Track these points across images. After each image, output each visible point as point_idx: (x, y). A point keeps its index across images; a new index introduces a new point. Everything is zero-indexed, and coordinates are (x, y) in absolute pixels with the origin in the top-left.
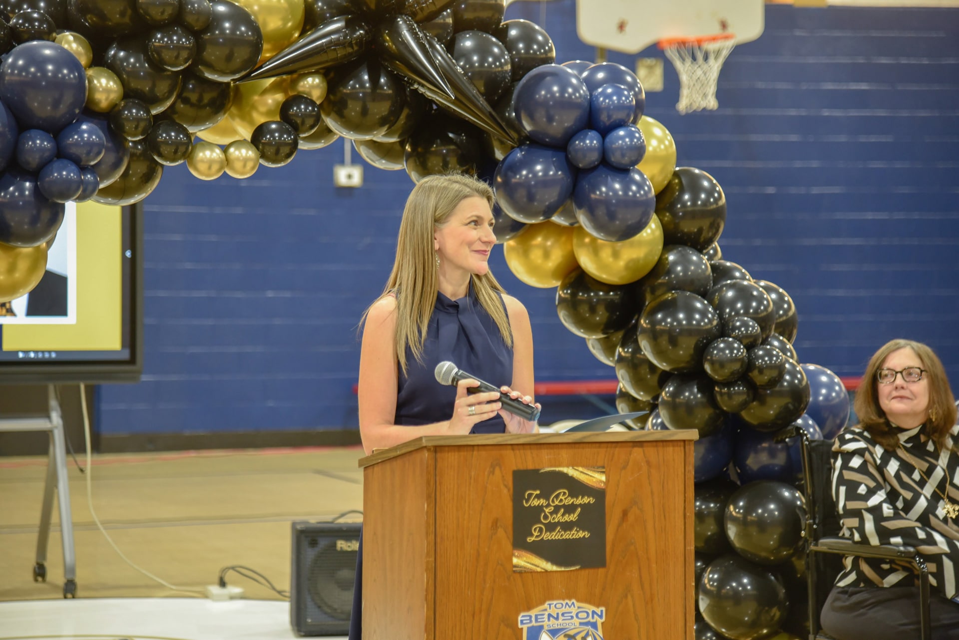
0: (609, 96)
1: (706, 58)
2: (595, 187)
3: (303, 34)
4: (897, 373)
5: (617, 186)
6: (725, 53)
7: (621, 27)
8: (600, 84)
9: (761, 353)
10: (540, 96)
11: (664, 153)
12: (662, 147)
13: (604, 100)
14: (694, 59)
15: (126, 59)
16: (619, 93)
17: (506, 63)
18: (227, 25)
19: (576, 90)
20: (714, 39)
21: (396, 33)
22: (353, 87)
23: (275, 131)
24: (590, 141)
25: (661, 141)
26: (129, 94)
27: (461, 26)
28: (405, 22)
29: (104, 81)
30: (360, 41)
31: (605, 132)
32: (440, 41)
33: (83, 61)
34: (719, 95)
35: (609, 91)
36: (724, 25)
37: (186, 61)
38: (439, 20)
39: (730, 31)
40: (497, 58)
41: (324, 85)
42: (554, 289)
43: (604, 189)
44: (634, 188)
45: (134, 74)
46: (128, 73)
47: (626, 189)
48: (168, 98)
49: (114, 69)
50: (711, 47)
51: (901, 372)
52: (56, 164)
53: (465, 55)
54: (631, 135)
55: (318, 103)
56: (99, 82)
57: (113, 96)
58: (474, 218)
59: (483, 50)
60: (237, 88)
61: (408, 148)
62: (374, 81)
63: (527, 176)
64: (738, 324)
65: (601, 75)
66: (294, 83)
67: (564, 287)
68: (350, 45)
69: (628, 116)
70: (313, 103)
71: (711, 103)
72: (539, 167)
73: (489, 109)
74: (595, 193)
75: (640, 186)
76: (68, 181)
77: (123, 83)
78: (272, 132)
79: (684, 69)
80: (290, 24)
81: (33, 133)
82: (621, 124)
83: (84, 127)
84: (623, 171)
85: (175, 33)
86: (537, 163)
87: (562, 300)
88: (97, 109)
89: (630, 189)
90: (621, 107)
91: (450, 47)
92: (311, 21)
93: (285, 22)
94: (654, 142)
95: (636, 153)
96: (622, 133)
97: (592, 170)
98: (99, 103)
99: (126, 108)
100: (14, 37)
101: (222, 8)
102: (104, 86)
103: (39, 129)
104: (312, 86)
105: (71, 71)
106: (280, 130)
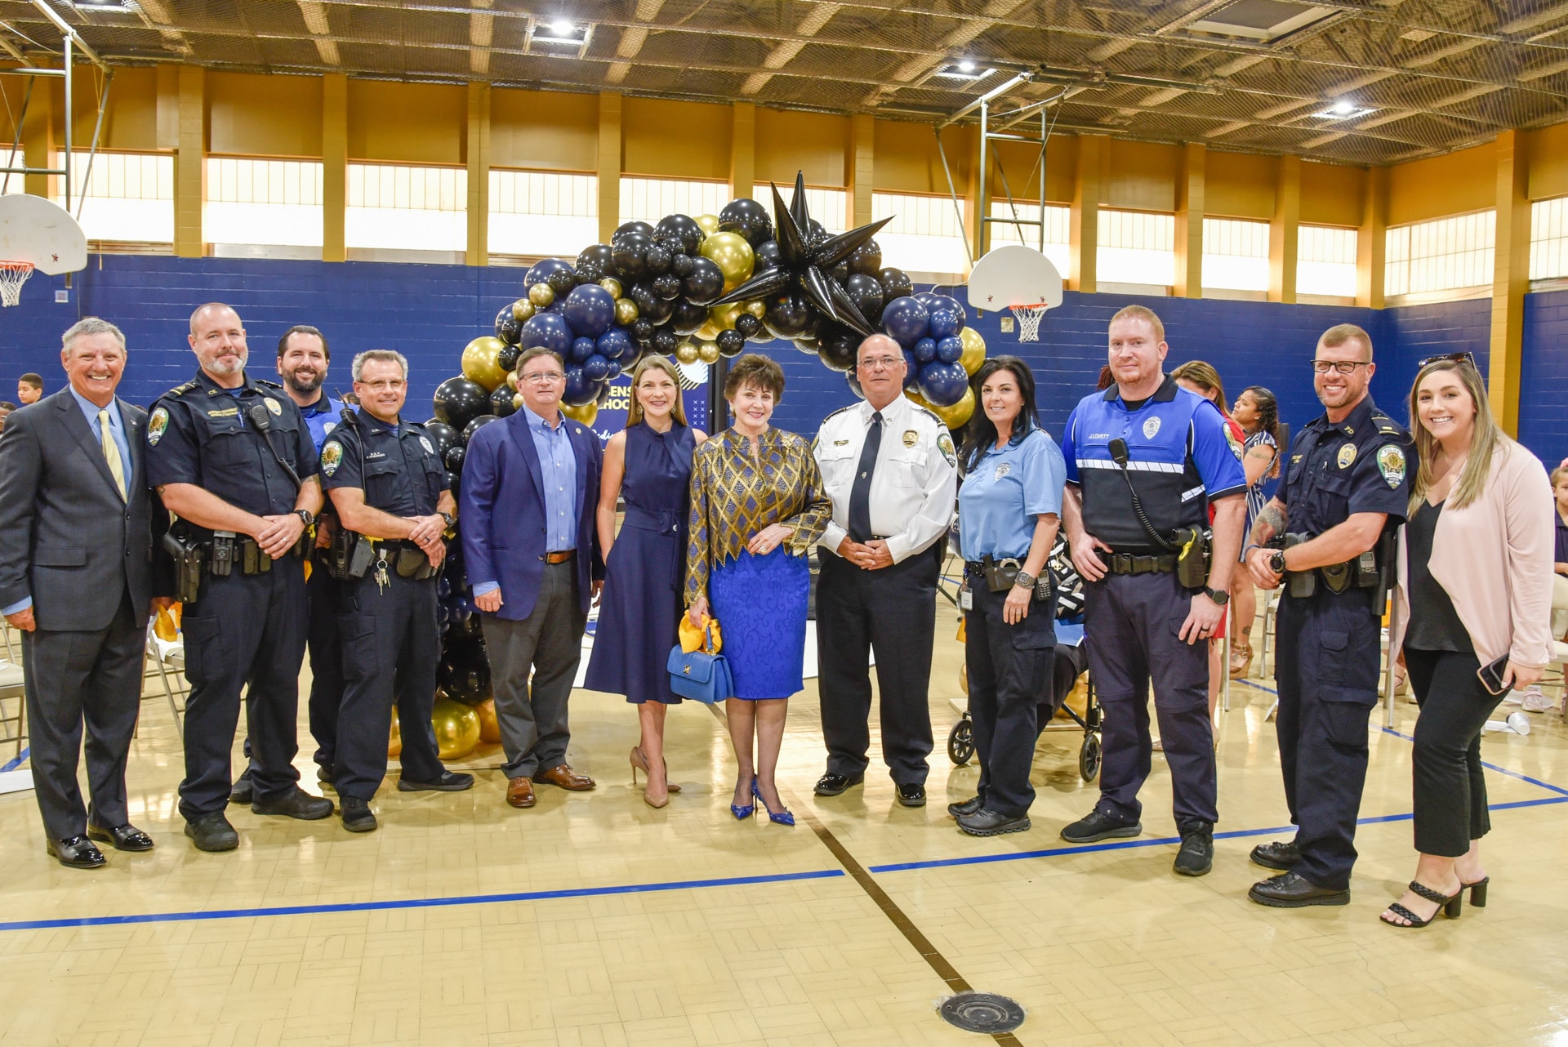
0: (941, 317)
1: (1033, 316)
2: (931, 373)
3: (753, 275)
5: (944, 372)
6: (1042, 313)
7: (990, 299)
8: (938, 308)
10: (899, 316)
11: (977, 351)
12: (976, 347)
13: (939, 319)
14: (1027, 316)
15: (642, 293)
16: (947, 315)
17: (880, 294)
18: (702, 271)
19: (921, 312)
20: (1038, 306)
21: (807, 276)
22: (783, 308)
23: (731, 335)
24: (928, 346)
25: (976, 342)
26: (643, 314)
27: (853, 271)
28: (813, 270)
29: (626, 307)
30: (786, 281)
31: (938, 339)
32: (838, 280)
33: (615, 296)
34: (1039, 334)
35: (941, 314)
36: (1043, 300)
37: (675, 294)
38: (839, 267)
39: (1045, 302)
40: (874, 291)
41: (764, 308)
43: (936, 374)
44: (955, 374)
45: (646, 301)
46: (642, 301)
47: (950, 374)
48: (667, 315)
49: (633, 299)
50: (1036, 310)
52: (595, 358)
53: (855, 288)
54: (954, 342)
55: (759, 318)
56: (624, 307)
57: (632, 316)
59: (866, 286)
60: (712, 310)
61: (820, 344)
62: (795, 304)
65: (938, 303)
66: (745, 306)
68: (779, 283)
69: (953, 329)
70: (755, 319)
71: (1036, 338)
73: (867, 323)
74: (931, 377)
75: (959, 373)
76: (601, 368)
77: (638, 307)
78: (728, 336)
79: (1022, 321)
80: (744, 270)
81: (582, 339)
82: (948, 335)
83: (612, 335)
84: (949, 364)
85: (669, 277)
88: (621, 324)
89: (952, 374)
90: (948, 324)
91: (845, 284)
92: (758, 267)
93: (742, 268)
94: (972, 343)
95: (958, 353)
96: (948, 340)
97: (928, 362)
98: (623, 320)
99: (639, 322)
100: (577, 281)
101: (700, 262)
102: (627, 309)
103: (585, 336)
104: (756, 308)
105: (605, 302)
106: (734, 335)
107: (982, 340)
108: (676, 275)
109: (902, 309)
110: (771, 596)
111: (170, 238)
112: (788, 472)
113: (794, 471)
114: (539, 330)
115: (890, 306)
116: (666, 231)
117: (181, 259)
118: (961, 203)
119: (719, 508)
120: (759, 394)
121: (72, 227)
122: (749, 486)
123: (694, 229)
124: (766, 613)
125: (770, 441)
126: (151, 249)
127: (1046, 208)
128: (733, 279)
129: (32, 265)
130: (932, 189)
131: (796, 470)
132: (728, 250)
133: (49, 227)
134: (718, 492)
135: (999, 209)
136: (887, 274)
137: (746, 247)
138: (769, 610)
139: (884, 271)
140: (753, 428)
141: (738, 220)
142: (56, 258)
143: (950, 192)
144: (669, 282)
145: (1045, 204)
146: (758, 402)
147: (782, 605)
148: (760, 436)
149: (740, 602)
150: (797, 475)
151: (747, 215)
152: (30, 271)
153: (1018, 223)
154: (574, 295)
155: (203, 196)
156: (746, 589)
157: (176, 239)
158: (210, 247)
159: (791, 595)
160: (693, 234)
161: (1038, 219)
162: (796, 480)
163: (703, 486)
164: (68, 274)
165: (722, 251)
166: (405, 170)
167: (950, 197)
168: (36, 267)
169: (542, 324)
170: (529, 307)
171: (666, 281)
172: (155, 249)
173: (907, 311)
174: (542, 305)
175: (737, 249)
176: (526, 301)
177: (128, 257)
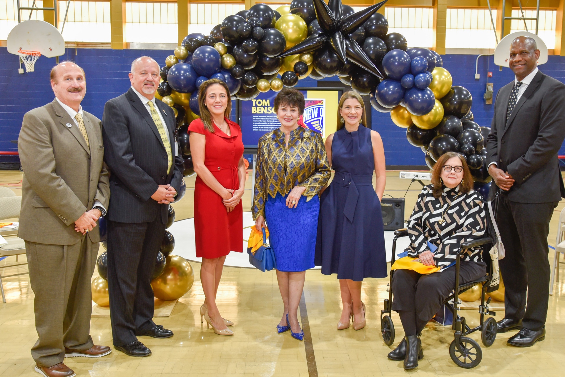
0: (417, 61)
2: (411, 95)
3: (306, 39)
4: (452, 168)
5: (420, 95)
9: (474, 157)
10: (391, 61)
11: (447, 81)
12: (446, 79)
13: (416, 63)
15: (238, 51)
16: (422, 59)
17: (384, 48)
18: (272, 37)
19: (405, 59)
21: (334, 38)
22: (324, 58)
23: (290, 74)
24: (409, 79)
25: (446, 76)
26: (239, 62)
27: (368, 34)
28: (339, 35)
30: (323, 42)
31: (415, 74)
32: (356, 41)
33: (223, 52)
37: (256, 50)
38: (358, 33)
40: (381, 46)
41: (311, 58)
42: (406, 129)
43: (415, 96)
44: (427, 95)
45: (240, 55)
46: (238, 56)
47: (423, 96)
48: (254, 62)
49: (233, 54)
51: (454, 168)
53: (368, 45)
54: (427, 76)
55: (307, 64)
56: (227, 59)
57: (231, 64)
58: (347, 106)
59: (376, 44)
61: (351, 79)
63: (386, 90)
64: (466, 146)
65: (419, 52)
66: (300, 57)
67: (409, 128)
68: (320, 43)
70: (305, 65)
72: (391, 87)
74: (411, 98)
75: (430, 94)
77: (236, 59)
78: (288, 75)
80: (301, 36)
82: (422, 72)
83: (219, 75)
84: (422, 90)
85: (251, 41)
86: (391, 85)
87: (408, 133)
88: (226, 68)
89: (425, 96)
90: (424, 67)
91: (362, 43)
92: (309, 33)
93: (299, 34)
94: (443, 77)
95: (428, 83)
96: (421, 75)
97: (410, 89)
98: (227, 66)
99: (235, 67)
100: (200, 44)
101: (272, 31)
102: (229, 60)
103: (203, 76)
104: (307, 58)
105: (214, 56)
106: (291, 75)
107: (450, 76)
108: (255, 39)
109: (394, 57)
110: (294, 216)
111: (109, 41)
112: (303, 150)
113: (306, 150)
114: (176, 73)
115: (387, 55)
116: (253, 14)
117: (114, 50)
118: (495, 12)
119: (265, 170)
120: (289, 109)
121: (59, 36)
122: (279, 158)
123: (270, 13)
124: (291, 225)
125: (297, 134)
126: (101, 46)
127: (540, 11)
128: (292, 41)
129: (39, 53)
130: (479, 5)
131: (308, 149)
132: (291, 24)
133: (48, 35)
134: (265, 161)
135: (516, 13)
136: (392, 36)
137: (302, 23)
138: (292, 224)
139: (389, 35)
140: (287, 127)
141: (300, 7)
142: (51, 50)
143: (488, 6)
144: (251, 44)
145: (539, 9)
146: (288, 113)
147: (300, 221)
148: (292, 132)
149: (278, 218)
150: (308, 152)
151: (305, 4)
152: (39, 55)
153: (524, 19)
154: (197, 51)
155: (123, 20)
156: (280, 212)
157: (112, 41)
158: (128, 44)
159: (305, 217)
160: (269, 15)
161: (535, 17)
162: (307, 155)
163: (261, 158)
164: (57, 57)
165: (287, 25)
166: (217, 5)
167: (487, 8)
168: (41, 54)
169: (179, 69)
170: (175, 60)
171: (249, 43)
172: (103, 46)
173: (397, 58)
174: (182, 58)
175: (296, 24)
176: (173, 56)
177: (90, 49)
